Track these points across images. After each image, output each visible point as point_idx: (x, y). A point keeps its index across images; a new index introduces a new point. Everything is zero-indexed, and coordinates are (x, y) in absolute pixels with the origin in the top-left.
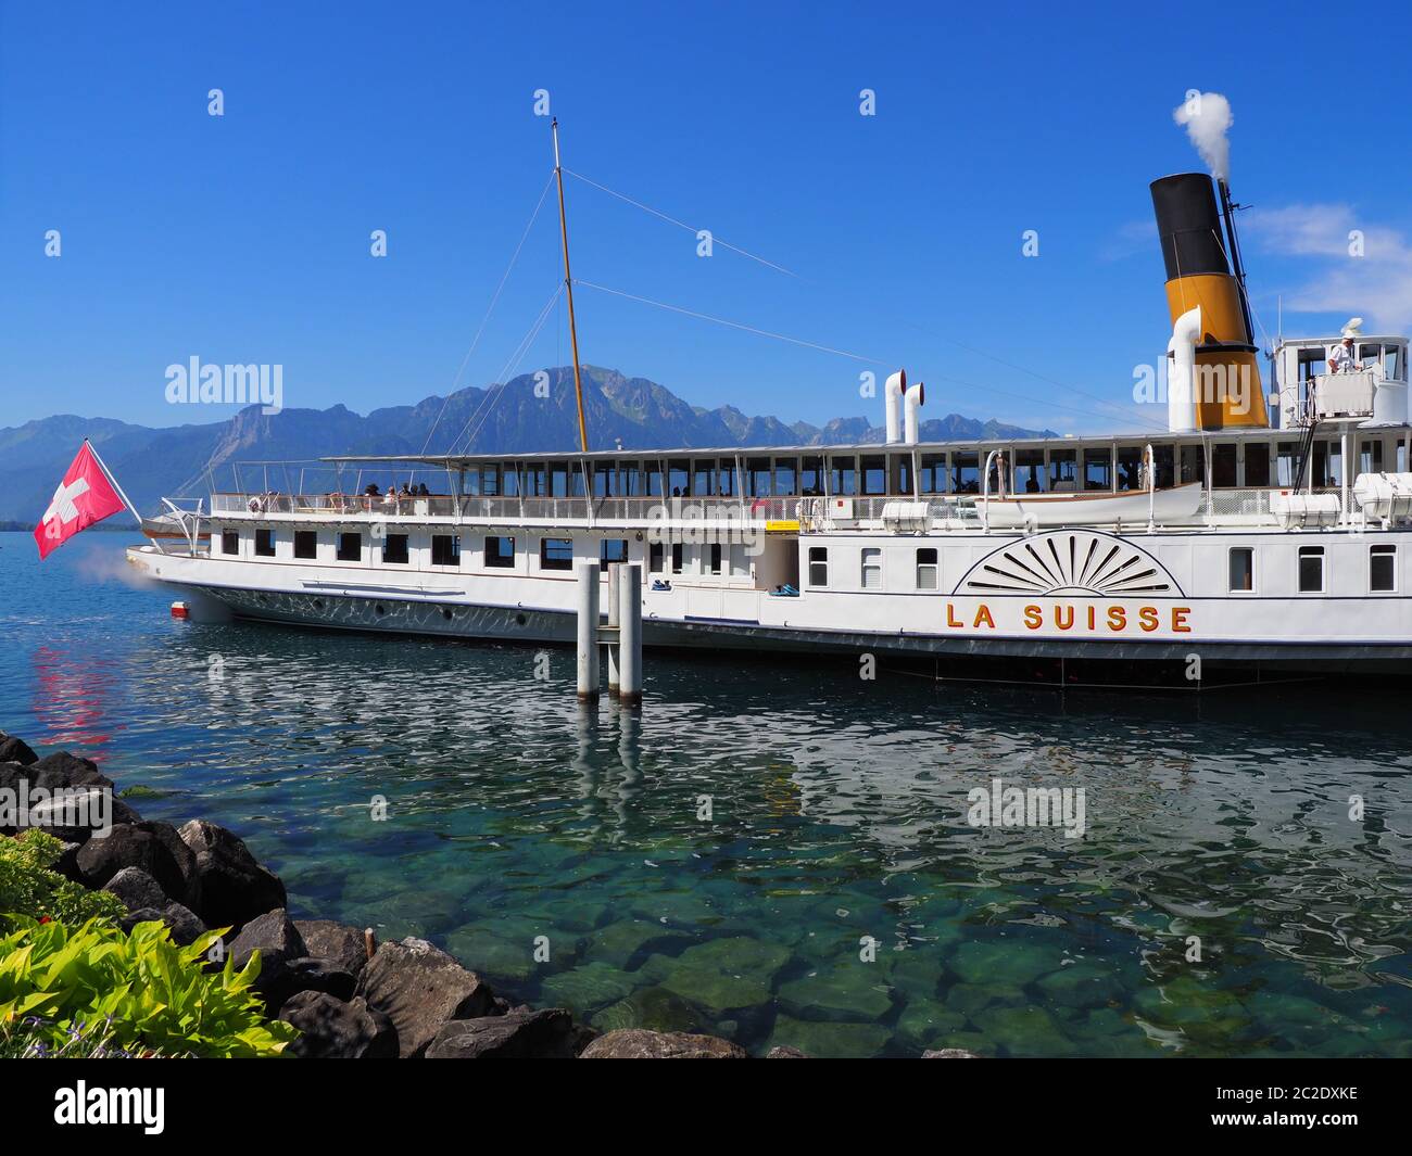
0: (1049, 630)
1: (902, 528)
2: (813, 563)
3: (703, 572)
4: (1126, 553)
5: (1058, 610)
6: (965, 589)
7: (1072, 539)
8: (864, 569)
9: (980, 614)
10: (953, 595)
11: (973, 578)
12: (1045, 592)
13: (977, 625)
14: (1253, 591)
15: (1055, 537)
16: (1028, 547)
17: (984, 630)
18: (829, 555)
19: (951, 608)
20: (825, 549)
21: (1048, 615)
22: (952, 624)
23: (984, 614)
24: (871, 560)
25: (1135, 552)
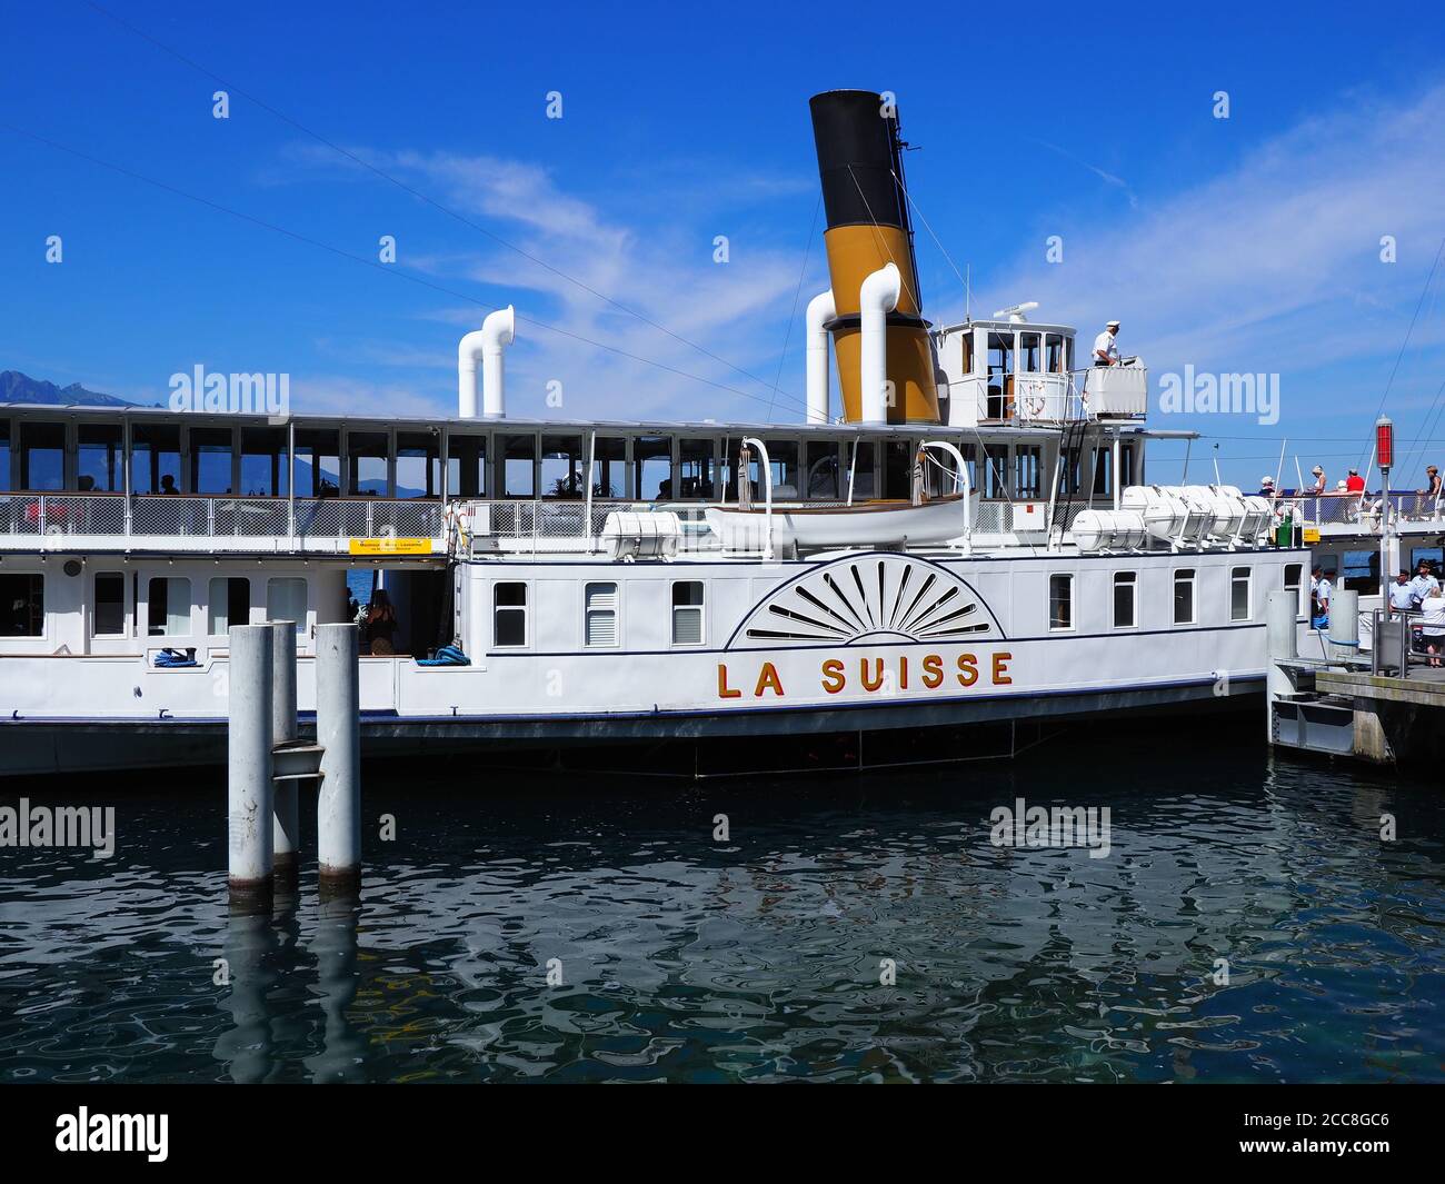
0: (854, 694)
1: (644, 550)
2: (499, 608)
3: (211, 630)
4: (943, 584)
5: (865, 663)
6: (743, 641)
7: (881, 566)
8: (589, 615)
9: (763, 677)
10: (726, 650)
11: (754, 624)
12: (847, 639)
13: (759, 693)
14: (1072, 627)
15: (860, 563)
16: (826, 577)
17: (770, 700)
18: (530, 594)
19: (723, 670)
20: (524, 585)
21: (852, 673)
22: (725, 694)
23: (769, 676)
24: (599, 603)
25: (951, 583)
